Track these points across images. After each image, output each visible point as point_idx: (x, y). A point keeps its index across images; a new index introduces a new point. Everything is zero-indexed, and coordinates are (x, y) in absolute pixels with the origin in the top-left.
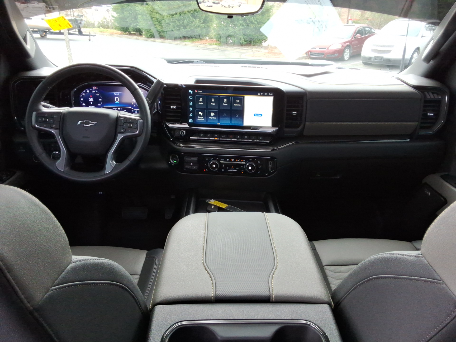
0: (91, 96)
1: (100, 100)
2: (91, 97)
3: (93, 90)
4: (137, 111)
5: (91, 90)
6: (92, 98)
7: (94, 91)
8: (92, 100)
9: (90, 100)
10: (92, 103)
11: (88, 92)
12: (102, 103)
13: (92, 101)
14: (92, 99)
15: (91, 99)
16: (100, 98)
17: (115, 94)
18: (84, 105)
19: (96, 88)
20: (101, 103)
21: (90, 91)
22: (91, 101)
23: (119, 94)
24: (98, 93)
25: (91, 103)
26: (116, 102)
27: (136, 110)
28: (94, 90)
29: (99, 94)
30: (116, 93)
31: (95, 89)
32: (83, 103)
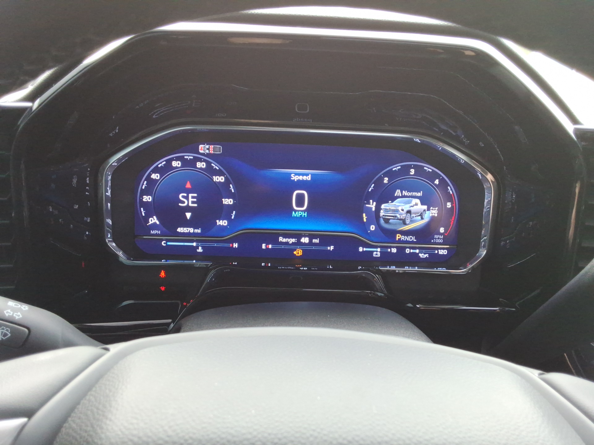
0: (188, 186)
1: (228, 201)
2: (188, 191)
3: (200, 160)
4: (379, 250)
5: (189, 157)
6: (190, 195)
7: (200, 165)
8: (193, 202)
9: (184, 202)
10: (191, 217)
11: (177, 168)
12: (233, 218)
13: (190, 205)
14: (193, 197)
15: (187, 198)
16: (229, 195)
17: (295, 178)
18: (155, 223)
19: (212, 152)
20: (228, 218)
21: (185, 163)
22: (188, 209)
23: (309, 178)
24: (219, 173)
25: (188, 215)
26: (295, 211)
27: (376, 247)
28: (205, 161)
29: (226, 179)
30: (296, 174)
31: (208, 155)
32: (149, 215)
